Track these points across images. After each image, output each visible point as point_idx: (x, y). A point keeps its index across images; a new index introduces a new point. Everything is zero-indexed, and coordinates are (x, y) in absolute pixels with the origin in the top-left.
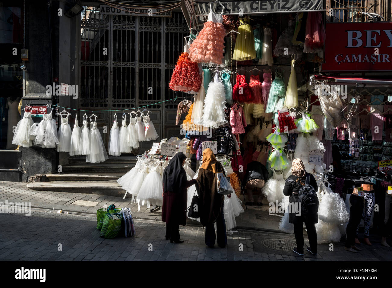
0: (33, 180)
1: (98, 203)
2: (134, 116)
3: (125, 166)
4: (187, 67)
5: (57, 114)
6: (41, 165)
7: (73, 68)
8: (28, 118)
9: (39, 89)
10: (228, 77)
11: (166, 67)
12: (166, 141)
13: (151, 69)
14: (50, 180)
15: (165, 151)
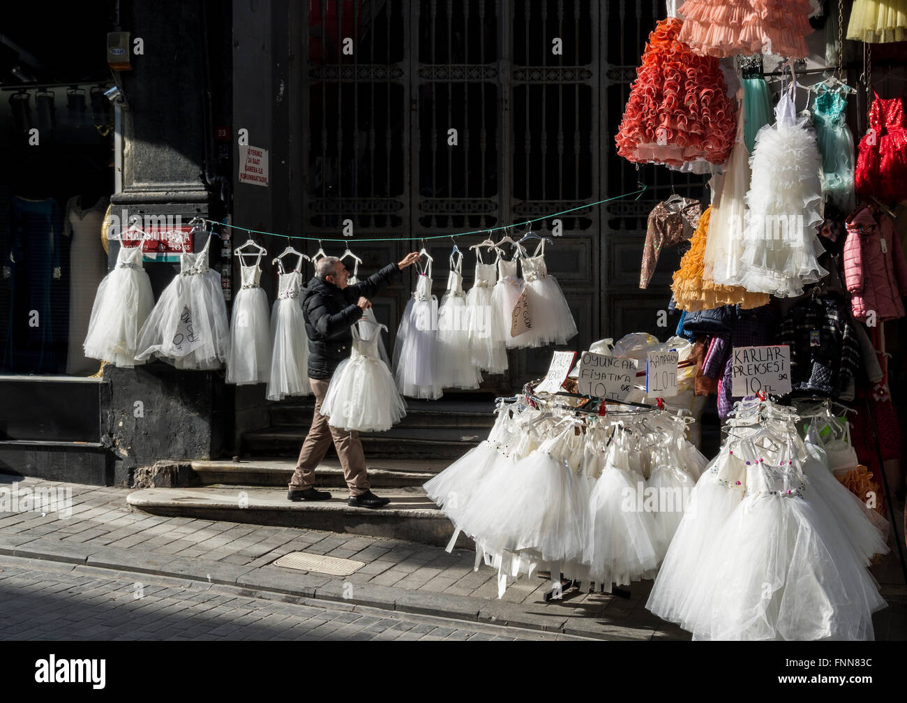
0: (150, 481)
1: (361, 564)
2: (489, 258)
3: (464, 438)
4: (684, 74)
5: (226, 252)
6: (173, 430)
7: (282, 93)
8: (133, 266)
9: (166, 166)
10: (838, 106)
11: (610, 78)
12: (610, 347)
13: (557, 86)
14: (205, 480)
15: (595, 383)
